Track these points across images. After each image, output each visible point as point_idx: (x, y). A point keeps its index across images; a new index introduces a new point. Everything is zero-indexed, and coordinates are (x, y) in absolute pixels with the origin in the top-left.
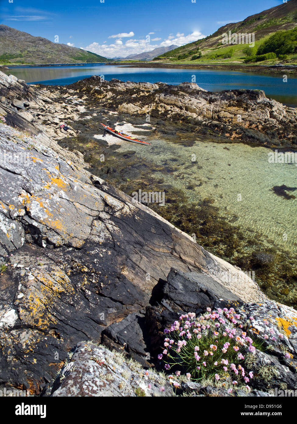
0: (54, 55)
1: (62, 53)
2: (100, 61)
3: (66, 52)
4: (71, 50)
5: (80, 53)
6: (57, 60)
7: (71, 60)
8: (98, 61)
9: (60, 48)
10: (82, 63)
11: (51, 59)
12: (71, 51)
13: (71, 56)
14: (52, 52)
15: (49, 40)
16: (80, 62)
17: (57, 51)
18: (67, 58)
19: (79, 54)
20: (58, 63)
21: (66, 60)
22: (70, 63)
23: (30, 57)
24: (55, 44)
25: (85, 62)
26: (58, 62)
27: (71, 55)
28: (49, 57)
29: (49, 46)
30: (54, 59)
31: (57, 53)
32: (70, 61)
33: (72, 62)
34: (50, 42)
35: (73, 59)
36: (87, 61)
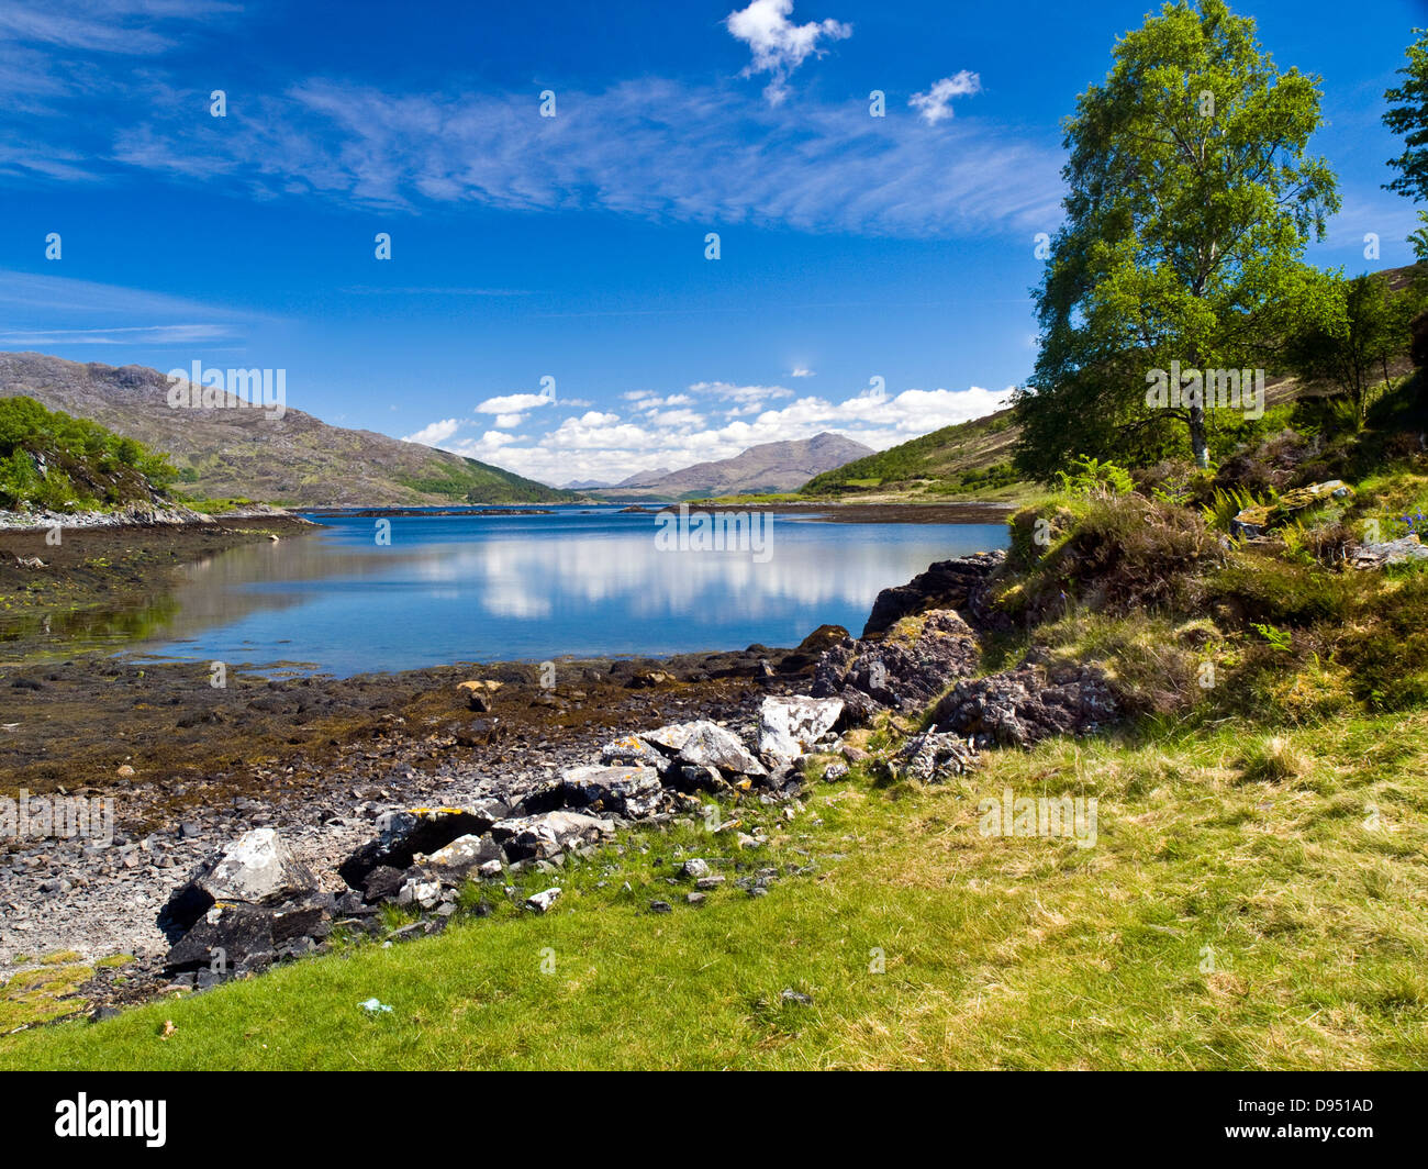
0: (328, 472)
1: (363, 464)
2: (526, 498)
3: (378, 460)
4: (400, 453)
5: (441, 466)
6: (345, 493)
7: (403, 494)
8: (520, 499)
9: (357, 446)
10: (449, 504)
11: (318, 486)
12: (403, 459)
13: (403, 478)
14: (322, 460)
15: (314, 416)
16: (439, 501)
17: (344, 456)
18: (387, 486)
19: (435, 469)
20: (347, 505)
21: (380, 493)
22: (398, 505)
23: (228, 478)
24: (336, 433)
25: (463, 502)
26: (345, 501)
27: (401, 475)
28: (307, 481)
29: (310, 439)
30: (332, 488)
31: (342, 464)
32: (398, 496)
33: (408, 503)
34: (315, 424)
35: (411, 490)
36: (469, 499)
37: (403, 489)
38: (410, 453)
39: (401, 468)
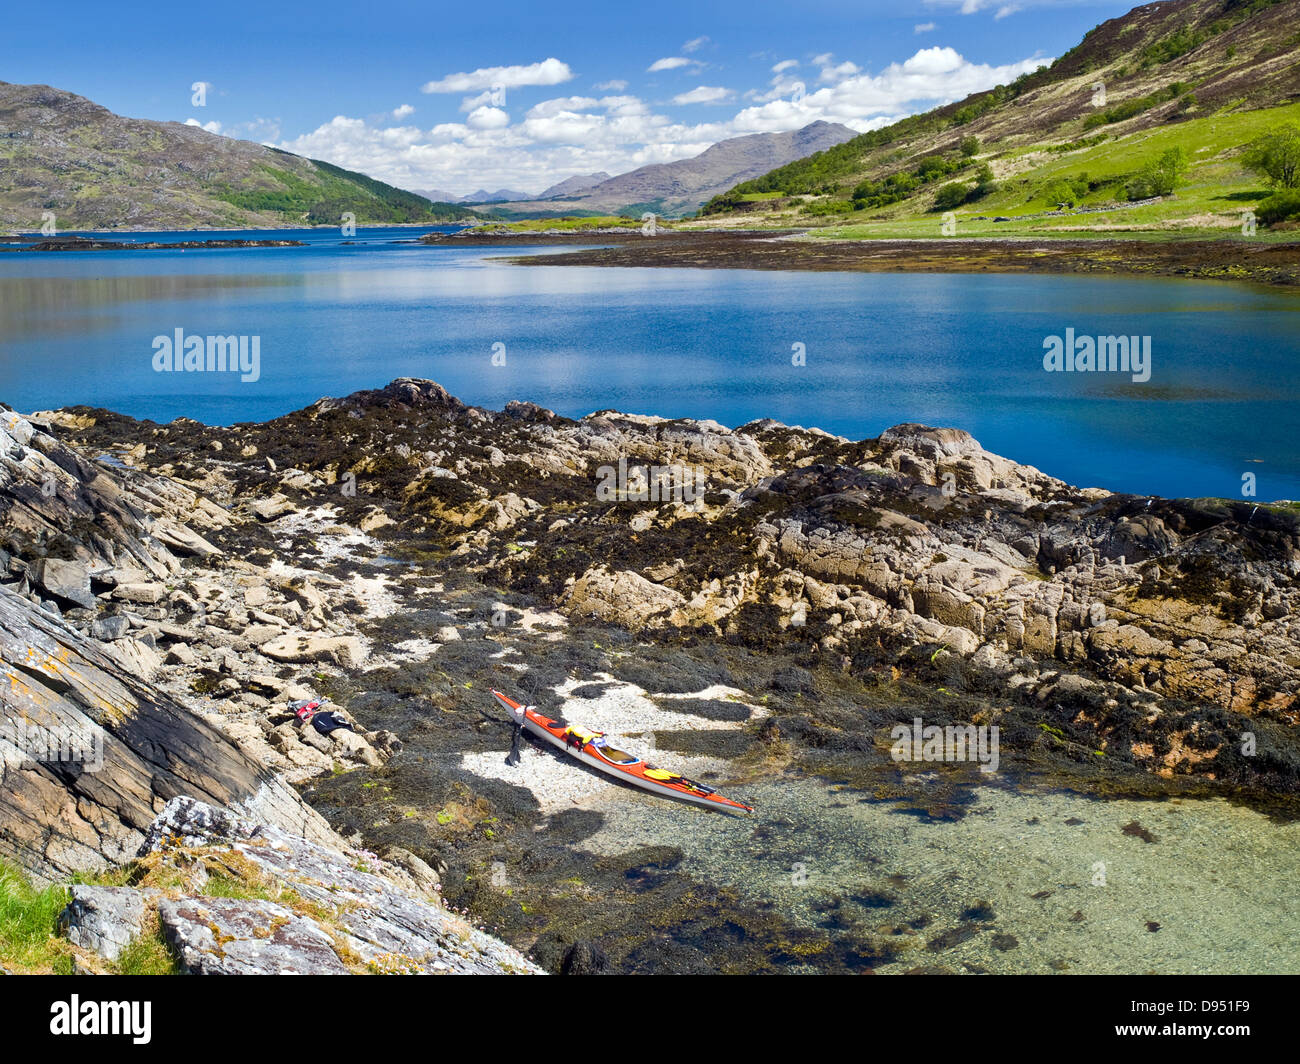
0: (117, 181)
1: (165, 170)
2: (390, 217)
3: (188, 164)
4: (218, 154)
5: (274, 173)
6: (136, 211)
7: (220, 212)
8: (379, 218)
9: (158, 145)
10: (281, 226)
11: (99, 201)
12: (222, 162)
13: (221, 190)
14: (108, 164)
15: (97, 102)
16: (268, 221)
17: (139, 159)
18: (196, 200)
19: (266, 176)
20: (139, 228)
21: (186, 211)
22: (208, 227)
24: (129, 126)
25: (302, 223)
26: (139, 221)
27: (218, 185)
28: (86, 192)
29: (90, 135)
30: (119, 204)
31: (136, 170)
32: (210, 214)
33: (222, 224)
34: (98, 114)
35: (229, 207)
36: (311, 218)
37: (218, 204)
38: (233, 153)
39: (218, 176)
